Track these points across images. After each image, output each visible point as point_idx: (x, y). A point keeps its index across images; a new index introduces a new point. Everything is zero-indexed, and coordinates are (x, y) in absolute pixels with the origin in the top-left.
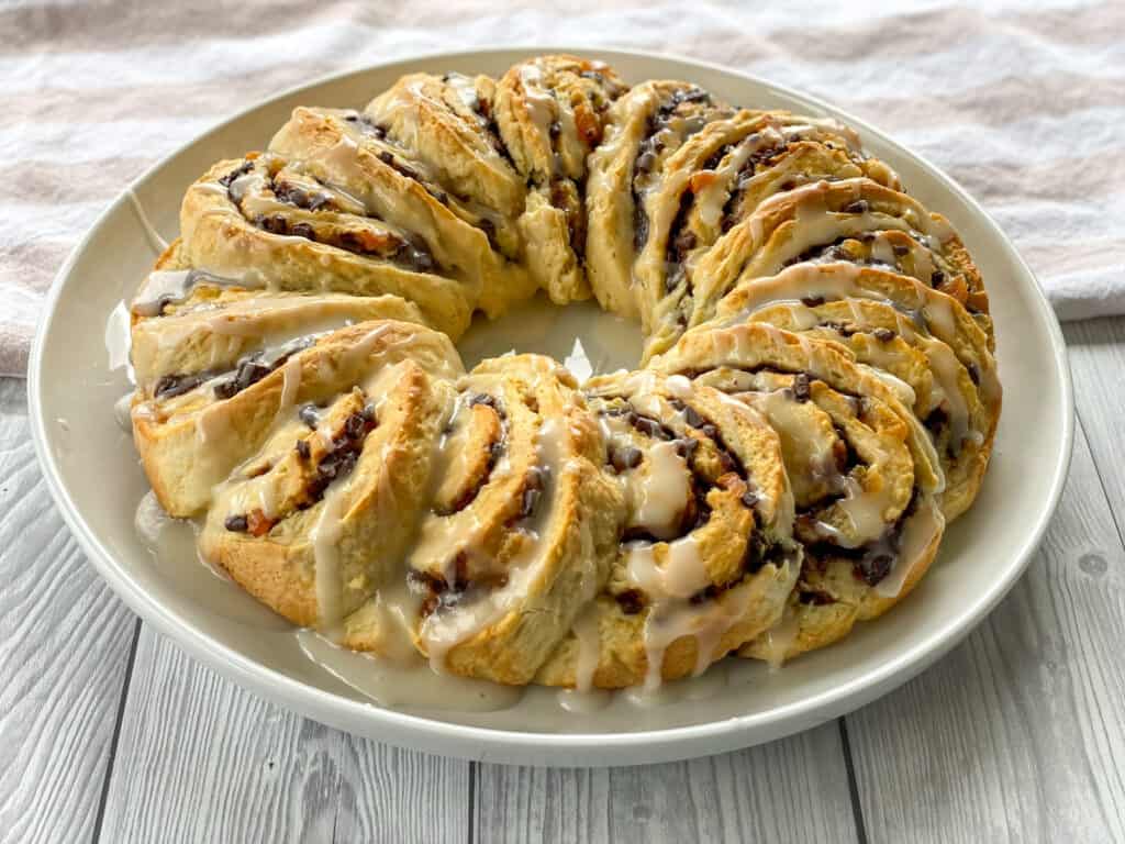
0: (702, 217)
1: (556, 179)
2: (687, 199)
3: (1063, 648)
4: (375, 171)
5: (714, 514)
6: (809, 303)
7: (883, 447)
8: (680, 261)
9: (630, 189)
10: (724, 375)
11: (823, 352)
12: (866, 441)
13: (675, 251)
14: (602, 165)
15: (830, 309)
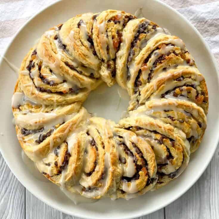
0: (143, 77)
1: (108, 61)
2: (140, 72)
3: (211, 176)
4: (64, 71)
5: (140, 177)
6: (165, 111)
7: (177, 154)
8: (138, 87)
9: (126, 66)
10: (145, 132)
11: (167, 131)
12: (174, 152)
13: (137, 84)
14: (120, 57)
15: (170, 113)
